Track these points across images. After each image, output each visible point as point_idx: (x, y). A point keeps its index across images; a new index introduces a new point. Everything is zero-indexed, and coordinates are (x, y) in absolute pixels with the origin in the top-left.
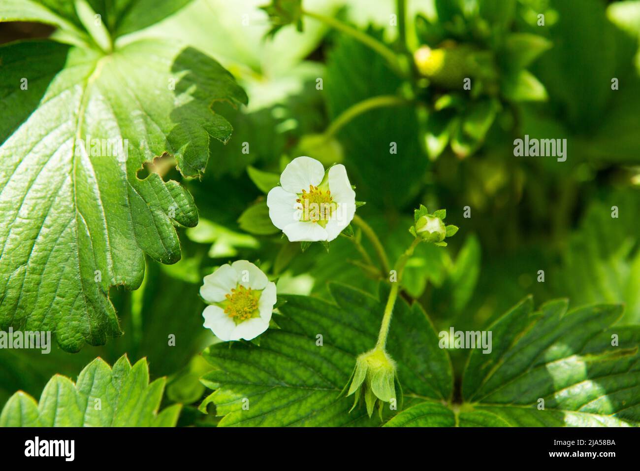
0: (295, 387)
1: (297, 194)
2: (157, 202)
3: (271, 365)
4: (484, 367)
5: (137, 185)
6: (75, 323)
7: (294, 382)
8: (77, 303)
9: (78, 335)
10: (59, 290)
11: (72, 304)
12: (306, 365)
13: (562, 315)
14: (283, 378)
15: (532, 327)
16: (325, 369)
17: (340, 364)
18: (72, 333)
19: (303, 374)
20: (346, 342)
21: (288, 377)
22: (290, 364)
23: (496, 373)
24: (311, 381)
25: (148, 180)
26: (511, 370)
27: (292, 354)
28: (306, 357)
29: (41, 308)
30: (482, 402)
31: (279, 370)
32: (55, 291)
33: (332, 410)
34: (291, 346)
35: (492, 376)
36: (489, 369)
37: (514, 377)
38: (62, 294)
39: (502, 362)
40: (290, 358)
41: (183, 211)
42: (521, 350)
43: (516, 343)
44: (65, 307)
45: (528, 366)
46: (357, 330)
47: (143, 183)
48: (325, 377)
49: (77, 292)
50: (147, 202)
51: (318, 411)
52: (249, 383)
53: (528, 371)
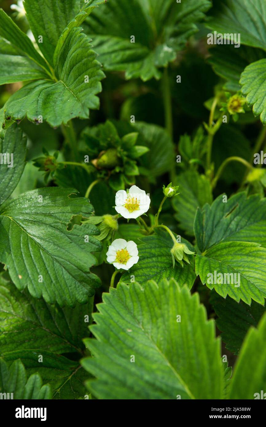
0: (156, 275)
1: (122, 206)
2: (82, 233)
3: (143, 273)
4: (201, 238)
5: (71, 233)
6: (81, 292)
7: (154, 274)
8: (77, 286)
9: (85, 295)
10: (68, 285)
11: (75, 287)
12: (153, 267)
13: (210, 208)
14: (150, 275)
15: (205, 217)
16: (159, 265)
17: (162, 260)
18: (82, 296)
19: (154, 270)
20: (159, 253)
21: (151, 273)
22: (148, 270)
23: (205, 237)
24: (158, 271)
25: (74, 228)
26: (209, 233)
27: (146, 266)
28: (151, 265)
29: (67, 294)
30: (207, 249)
31: (147, 273)
32: (67, 286)
33: (173, 274)
34: (144, 264)
35: (205, 239)
36: (202, 237)
37: (212, 234)
38: (70, 285)
39: (204, 232)
40: (146, 268)
41: (94, 230)
42: (207, 225)
43: (204, 224)
44: (74, 289)
45: (213, 228)
46: (158, 247)
47: (72, 231)
48: (161, 267)
49: (75, 281)
50: (79, 236)
51: (169, 277)
52: (142, 282)
53: (214, 230)
